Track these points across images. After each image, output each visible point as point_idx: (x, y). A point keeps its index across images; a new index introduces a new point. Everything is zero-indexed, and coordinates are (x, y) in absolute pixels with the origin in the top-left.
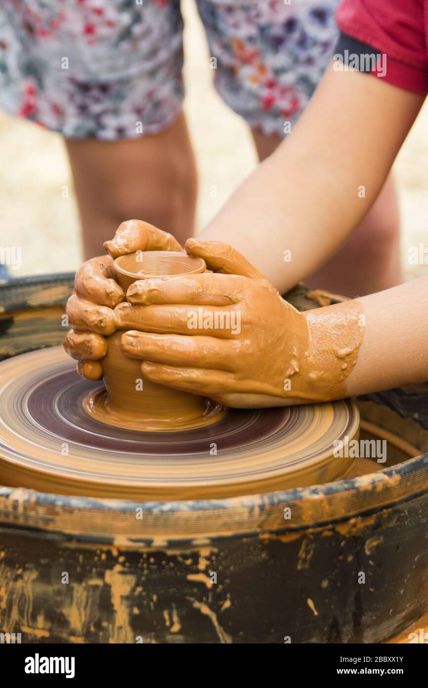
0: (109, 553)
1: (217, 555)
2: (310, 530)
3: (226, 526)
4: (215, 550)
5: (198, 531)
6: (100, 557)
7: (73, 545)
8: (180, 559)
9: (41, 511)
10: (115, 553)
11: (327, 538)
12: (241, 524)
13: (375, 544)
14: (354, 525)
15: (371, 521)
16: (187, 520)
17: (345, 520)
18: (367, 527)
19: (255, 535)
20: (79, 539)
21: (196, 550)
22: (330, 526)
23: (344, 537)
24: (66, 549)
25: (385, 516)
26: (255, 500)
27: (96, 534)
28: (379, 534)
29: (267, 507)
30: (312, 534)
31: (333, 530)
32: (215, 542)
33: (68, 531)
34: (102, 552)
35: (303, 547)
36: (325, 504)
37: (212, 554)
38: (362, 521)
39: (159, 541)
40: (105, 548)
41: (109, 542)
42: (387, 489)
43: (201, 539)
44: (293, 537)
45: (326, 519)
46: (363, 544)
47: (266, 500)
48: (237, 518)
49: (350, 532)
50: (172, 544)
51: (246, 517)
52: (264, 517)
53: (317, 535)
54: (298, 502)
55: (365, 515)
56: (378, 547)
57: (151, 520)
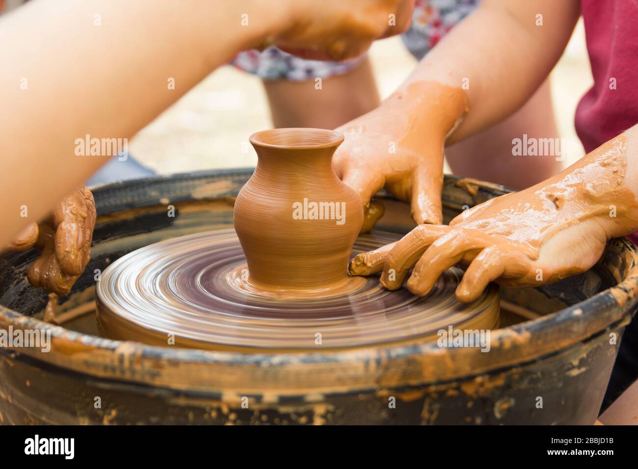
0: (219, 410)
1: (333, 413)
2: (433, 389)
3: (340, 381)
4: (331, 408)
5: (311, 386)
6: (210, 414)
7: (182, 402)
8: (294, 417)
9: (148, 365)
10: (225, 410)
11: (452, 397)
12: (356, 379)
13: (505, 406)
14: (482, 385)
15: (500, 381)
16: (298, 374)
17: (470, 378)
18: (497, 388)
19: (371, 392)
20: (188, 395)
21: (309, 407)
22: (454, 385)
23: (470, 398)
24: (176, 406)
25: (516, 377)
26: (371, 354)
27: (204, 389)
28: (510, 396)
29: (384, 361)
30: (436, 392)
31: (458, 388)
32: (330, 398)
33: (176, 385)
34: (212, 409)
35: (426, 407)
36: (448, 360)
37: (328, 412)
38: (491, 380)
39: (270, 396)
40: (215, 404)
41: (217, 397)
42: (516, 347)
43: (314, 394)
44: (415, 395)
45: (449, 375)
46: (493, 405)
47: (384, 355)
48: (351, 373)
49: (477, 392)
50: (284, 400)
51: (361, 371)
52: (380, 372)
53: (442, 394)
54: (417, 357)
55: (494, 374)
56: (509, 410)
57: (259, 373)
